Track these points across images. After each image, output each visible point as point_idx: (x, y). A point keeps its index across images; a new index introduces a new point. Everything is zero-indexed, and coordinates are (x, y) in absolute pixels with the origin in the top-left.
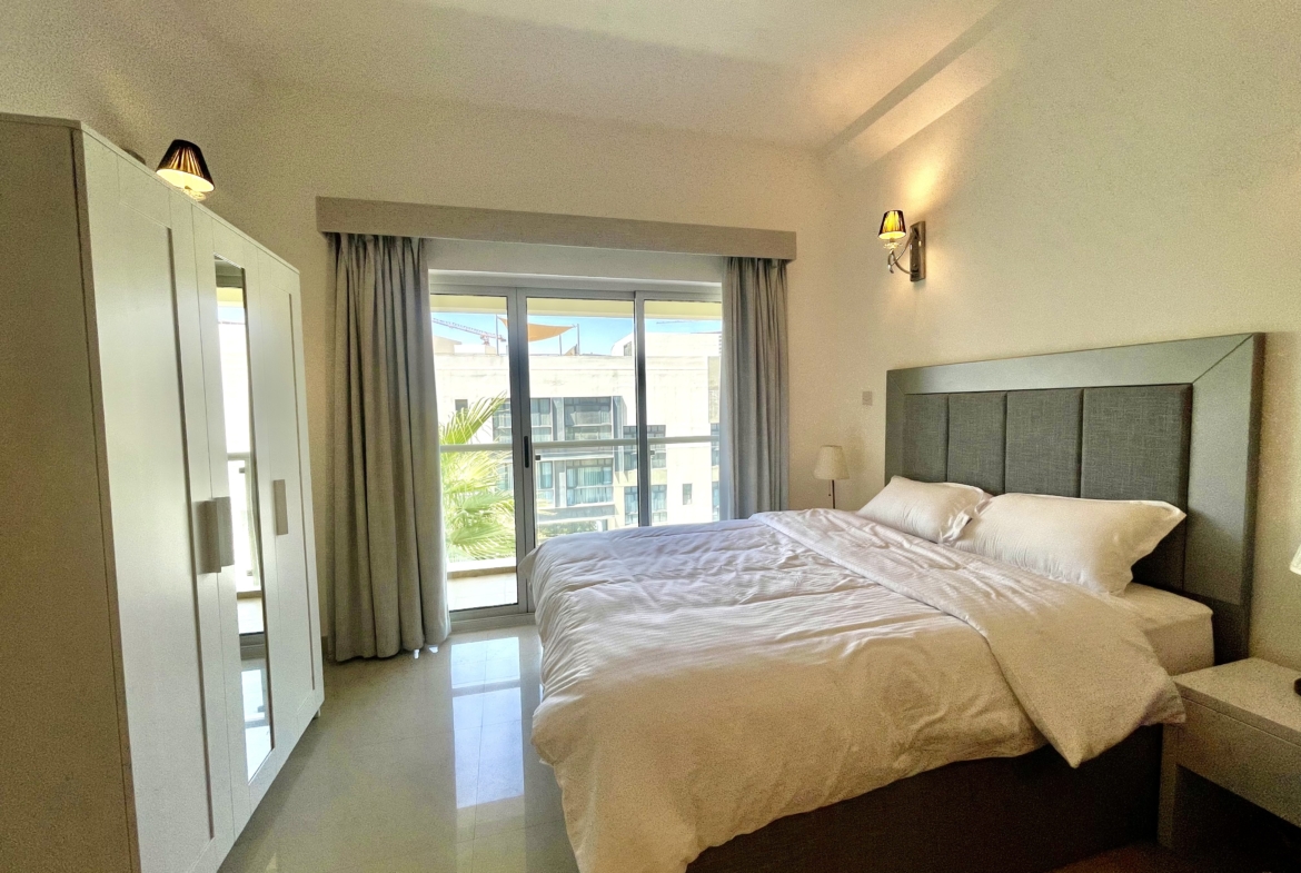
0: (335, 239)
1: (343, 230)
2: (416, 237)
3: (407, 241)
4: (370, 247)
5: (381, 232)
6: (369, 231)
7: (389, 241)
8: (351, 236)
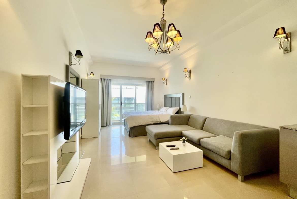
0: (102, 79)
1: (102, 78)
2: (110, 79)
3: (109, 79)
4: (105, 80)
5: (106, 78)
6: (105, 78)
7: (107, 79)
8: (103, 79)
